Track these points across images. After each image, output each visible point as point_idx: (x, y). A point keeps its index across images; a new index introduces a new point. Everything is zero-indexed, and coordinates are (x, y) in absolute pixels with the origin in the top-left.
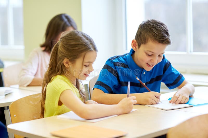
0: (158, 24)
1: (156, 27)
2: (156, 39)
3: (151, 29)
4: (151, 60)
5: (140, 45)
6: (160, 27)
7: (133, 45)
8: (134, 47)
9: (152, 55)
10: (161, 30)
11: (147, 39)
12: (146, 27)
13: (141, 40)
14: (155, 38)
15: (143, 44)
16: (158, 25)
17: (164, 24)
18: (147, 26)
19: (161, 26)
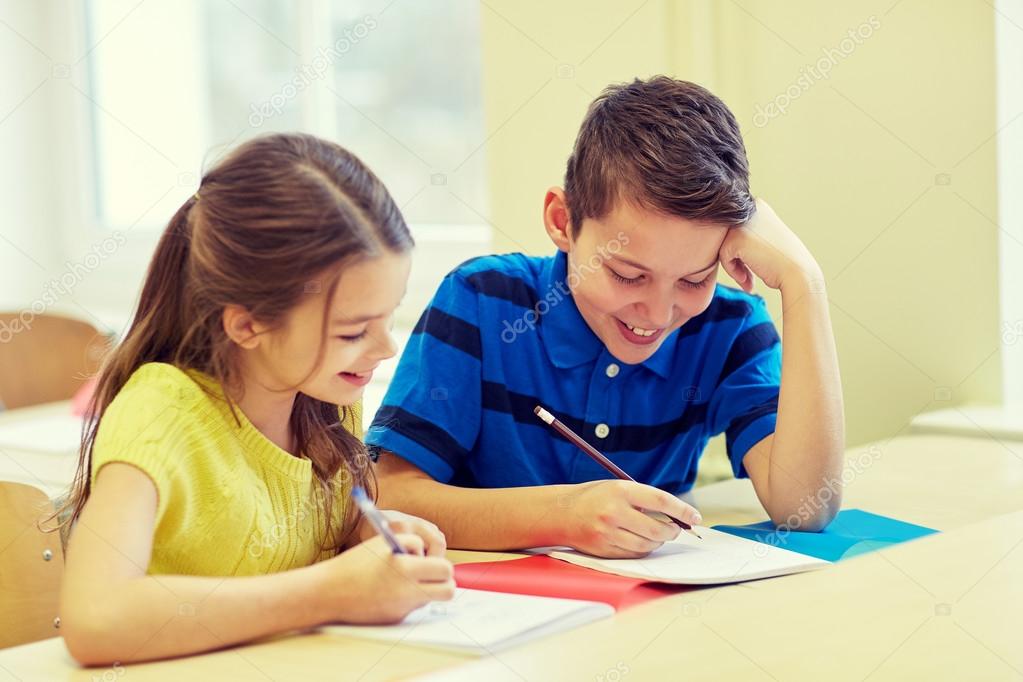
0: (679, 110)
1: (664, 122)
2: (653, 194)
3: (632, 135)
4: (636, 305)
5: (581, 219)
7: (549, 219)
8: (558, 228)
9: (642, 277)
10: (688, 144)
11: (608, 190)
12: (613, 122)
13: (584, 191)
14: (648, 188)
16: (675, 115)
18: (615, 119)
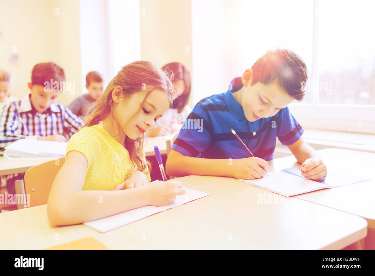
4: (261, 111)
6: (300, 68)
9: (267, 103)
15: (261, 82)
17: (306, 67)
19: (302, 68)
